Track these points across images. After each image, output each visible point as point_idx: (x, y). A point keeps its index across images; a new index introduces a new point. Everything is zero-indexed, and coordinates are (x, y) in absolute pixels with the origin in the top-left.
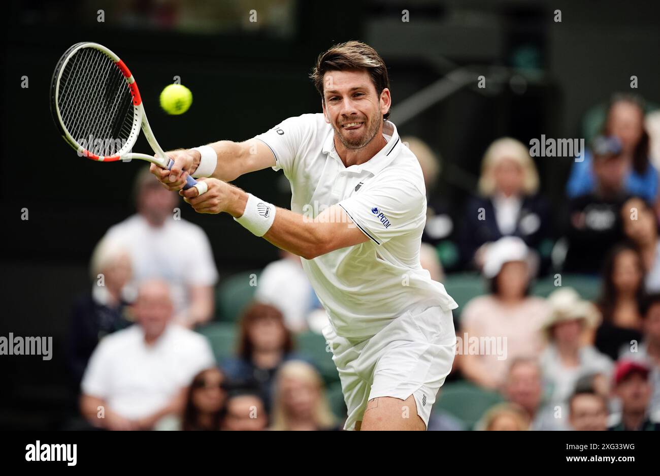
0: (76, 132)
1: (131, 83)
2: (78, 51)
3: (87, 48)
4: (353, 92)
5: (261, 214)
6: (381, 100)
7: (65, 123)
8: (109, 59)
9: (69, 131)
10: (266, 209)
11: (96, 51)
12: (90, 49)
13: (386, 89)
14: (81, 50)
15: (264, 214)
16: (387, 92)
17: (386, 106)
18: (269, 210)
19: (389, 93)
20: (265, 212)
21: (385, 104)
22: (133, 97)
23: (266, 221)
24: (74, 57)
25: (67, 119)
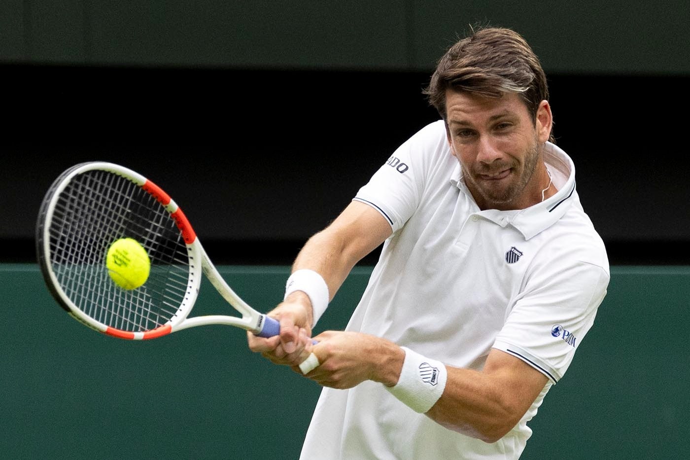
0: (89, 303)
1: (174, 212)
2: (73, 179)
3: (87, 173)
4: (493, 123)
5: (425, 380)
6: (538, 121)
7: (68, 294)
8: (127, 182)
9: (77, 305)
10: (432, 372)
11: (103, 173)
12: (93, 172)
13: (545, 102)
14: (78, 177)
15: (430, 379)
16: (546, 107)
17: (545, 129)
18: (437, 372)
19: (549, 107)
20: (431, 376)
21: (544, 126)
22: (181, 231)
23: (432, 391)
24: (67, 189)
25: (70, 286)
